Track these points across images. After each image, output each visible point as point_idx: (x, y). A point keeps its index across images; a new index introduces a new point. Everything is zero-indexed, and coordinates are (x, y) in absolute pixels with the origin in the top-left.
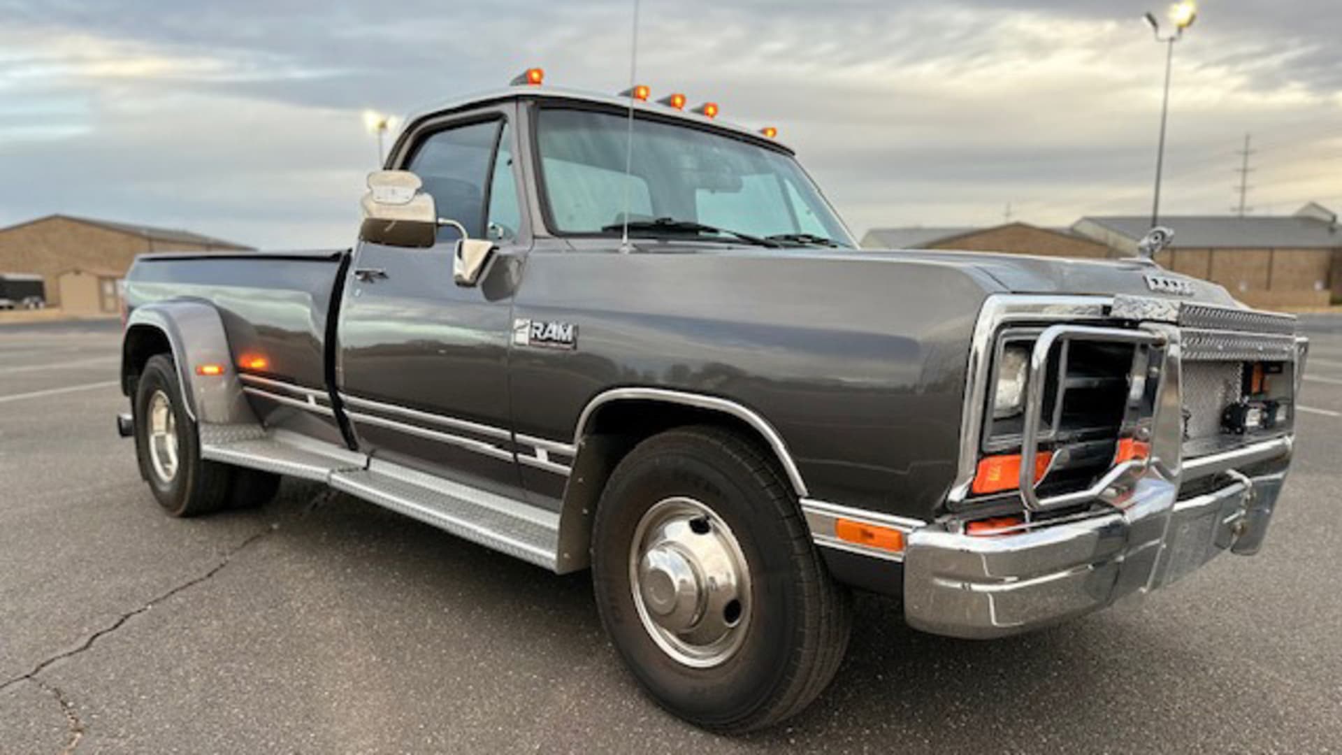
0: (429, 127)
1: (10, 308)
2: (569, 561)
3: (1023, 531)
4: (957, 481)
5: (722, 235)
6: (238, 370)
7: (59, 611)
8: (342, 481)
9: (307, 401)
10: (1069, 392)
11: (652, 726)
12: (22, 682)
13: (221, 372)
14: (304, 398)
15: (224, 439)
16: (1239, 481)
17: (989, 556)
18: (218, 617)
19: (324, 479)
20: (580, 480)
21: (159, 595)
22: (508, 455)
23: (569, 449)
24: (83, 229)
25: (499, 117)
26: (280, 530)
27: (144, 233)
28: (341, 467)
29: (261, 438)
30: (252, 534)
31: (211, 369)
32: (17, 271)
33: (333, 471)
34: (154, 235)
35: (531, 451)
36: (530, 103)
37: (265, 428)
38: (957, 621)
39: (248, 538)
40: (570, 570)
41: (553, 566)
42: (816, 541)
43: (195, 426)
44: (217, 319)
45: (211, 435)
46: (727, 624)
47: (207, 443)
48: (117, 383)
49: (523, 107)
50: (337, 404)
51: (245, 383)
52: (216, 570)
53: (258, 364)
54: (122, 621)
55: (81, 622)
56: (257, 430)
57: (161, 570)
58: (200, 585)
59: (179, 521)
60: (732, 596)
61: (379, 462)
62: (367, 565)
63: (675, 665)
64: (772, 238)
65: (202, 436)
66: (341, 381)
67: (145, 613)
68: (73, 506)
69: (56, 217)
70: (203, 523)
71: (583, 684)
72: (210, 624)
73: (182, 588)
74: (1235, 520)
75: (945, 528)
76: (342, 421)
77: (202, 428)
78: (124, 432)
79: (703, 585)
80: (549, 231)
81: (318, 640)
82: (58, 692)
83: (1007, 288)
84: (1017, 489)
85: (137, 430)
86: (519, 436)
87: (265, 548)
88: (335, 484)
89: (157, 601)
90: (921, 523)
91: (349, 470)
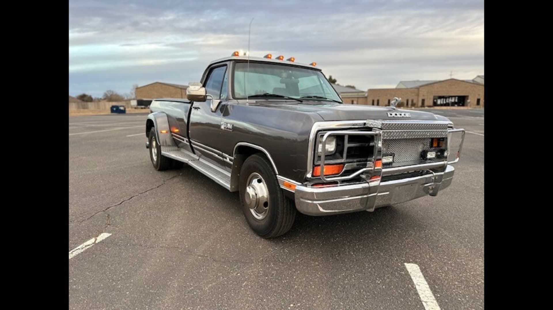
0: (213, 67)
1: (144, 108)
2: (234, 188)
3: (337, 186)
4: (308, 172)
5: (285, 98)
6: (171, 132)
7: (117, 195)
8: (191, 163)
9: (184, 141)
10: (349, 148)
11: (248, 234)
12: (101, 212)
13: (167, 132)
14: (183, 140)
15: (168, 150)
16: (432, 173)
17: (316, 193)
18: (154, 198)
19: (187, 162)
20: (236, 166)
21: (143, 192)
22: (221, 158)
23: (233, 158)
24: (163, 86)
25: (226, 65)
26: (182, 175)
27: (180, 87)
28: (192, 159)
29: (178, 150)
30: (175, 175)
31: (164, 132)
32: (147, 98)
33: (189, 160)
34: (182, 87)
35: (226, 158)
36: (234, 61)
37: (178, 147)
38: (311, 211)
39: (172, 177)
40: (234, 191)
41: (229, 189)
42: (281, 187)
43: (160, 146)
44: (166, 117)
45: (164, 149)
46: (265, 208)
47: (163, 151)
48: (145, 134)
49: (232, 62)
50: (190, 142)
51: (172, 135)
52: (160, 186)
53: (177, 130)
54: (131, 198)
55: (122, 197)
56: (176, 148)
57: (146, 185)
58: (154, 189)
59: (157, 171)
60: (265, 200)
61: (202, 159)
62: (199, 186)
63: (255, 219)
64: (303, 97)
65: (162, 149)
66: (190, 137)
67: (138, 196)
68: (134, 167)
69: (156, 83)
70: (163, 172)
71: (236, 222)
72: (151, 200)
73: (150, 190)
74: (430, 185)
75: (306, 186)
76: (192, 148)
77: (162, 147)
78: (147, 147)
79: (258, 197)
80: (233, 98)
81: (176, 206)
82: (109, 215)
83: (324, 119)
84: (319, 176)
85: (150, 147)
86: (223, 154)
87: (175, 180)
88: (189, 164)
89: (142, 193)
90: (300, 184)
91: (194, 160)
